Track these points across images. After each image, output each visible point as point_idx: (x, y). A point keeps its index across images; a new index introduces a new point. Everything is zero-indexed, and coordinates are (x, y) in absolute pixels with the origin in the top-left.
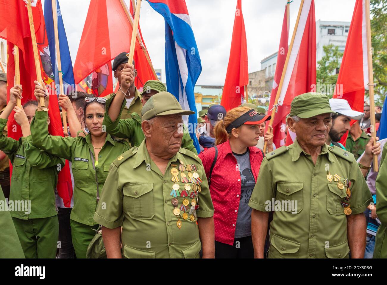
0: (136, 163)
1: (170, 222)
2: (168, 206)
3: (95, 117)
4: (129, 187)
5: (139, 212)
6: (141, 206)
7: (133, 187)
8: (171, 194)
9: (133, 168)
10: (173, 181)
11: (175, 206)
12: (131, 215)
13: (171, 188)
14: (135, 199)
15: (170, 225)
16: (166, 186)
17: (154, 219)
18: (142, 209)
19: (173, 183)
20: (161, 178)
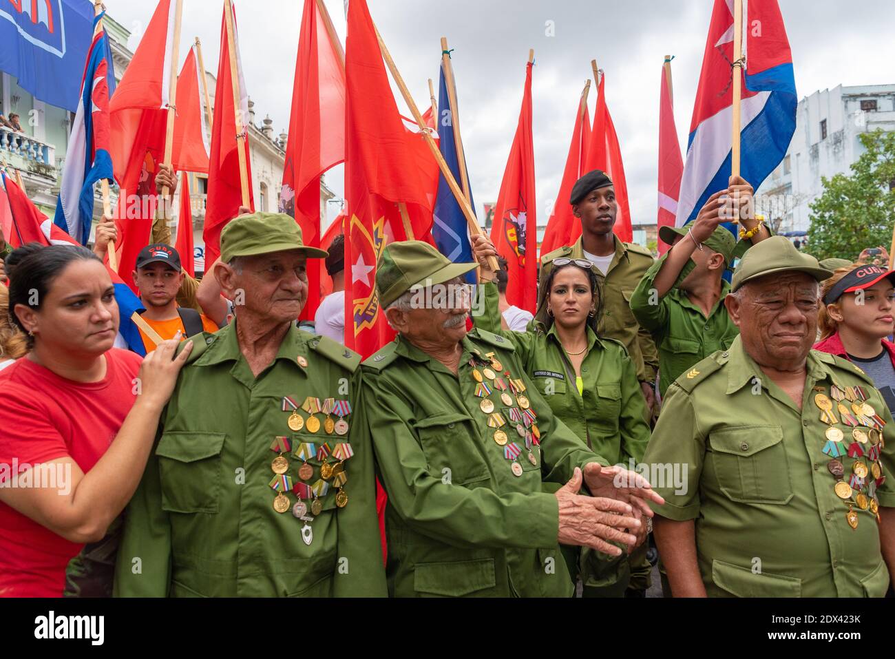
0: (731, 383)
1: (832, 512)
2: (821, 476)
3: (571, 291)
4: (726, 433)
5: (754, 488)
6: (759, 474)
7: (735, 433)
8: (826, 450)
9: (727, 393)
10: (824, 422)
11: (837, 478)
12: (732, 494)
13: (824, 438)
14: (742, 459)
15: (832, 519)
16: (810, 431)
17: (793, 504)
18: (760, 482)
19: (827, 426)
20: (795, 415)
